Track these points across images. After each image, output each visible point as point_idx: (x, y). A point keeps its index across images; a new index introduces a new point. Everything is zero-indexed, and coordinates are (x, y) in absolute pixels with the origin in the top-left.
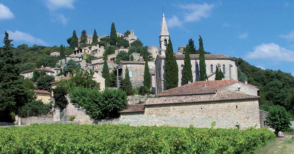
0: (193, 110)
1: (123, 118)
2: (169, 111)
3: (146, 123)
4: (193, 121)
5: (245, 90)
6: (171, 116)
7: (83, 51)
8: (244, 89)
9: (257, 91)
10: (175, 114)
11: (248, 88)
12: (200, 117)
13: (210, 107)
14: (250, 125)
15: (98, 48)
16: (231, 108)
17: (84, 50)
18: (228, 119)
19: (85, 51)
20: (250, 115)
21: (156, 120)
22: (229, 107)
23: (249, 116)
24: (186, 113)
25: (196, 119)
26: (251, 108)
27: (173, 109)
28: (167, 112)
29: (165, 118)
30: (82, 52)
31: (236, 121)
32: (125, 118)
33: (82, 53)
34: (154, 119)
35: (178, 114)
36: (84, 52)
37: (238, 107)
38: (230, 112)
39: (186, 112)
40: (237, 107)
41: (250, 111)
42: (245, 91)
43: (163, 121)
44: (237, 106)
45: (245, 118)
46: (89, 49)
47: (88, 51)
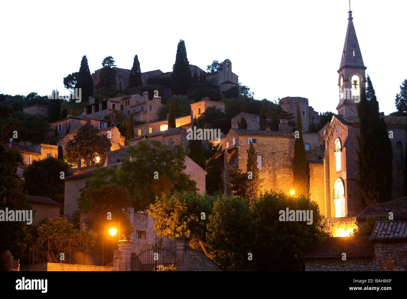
7: (110, 105)
15: (147, 100)
17: (112, 104)
19: (114, 105)
30: (108, 109)
33: (107, 112)
36: (112, 108)
46: (125, 101)
47: (122, 107)
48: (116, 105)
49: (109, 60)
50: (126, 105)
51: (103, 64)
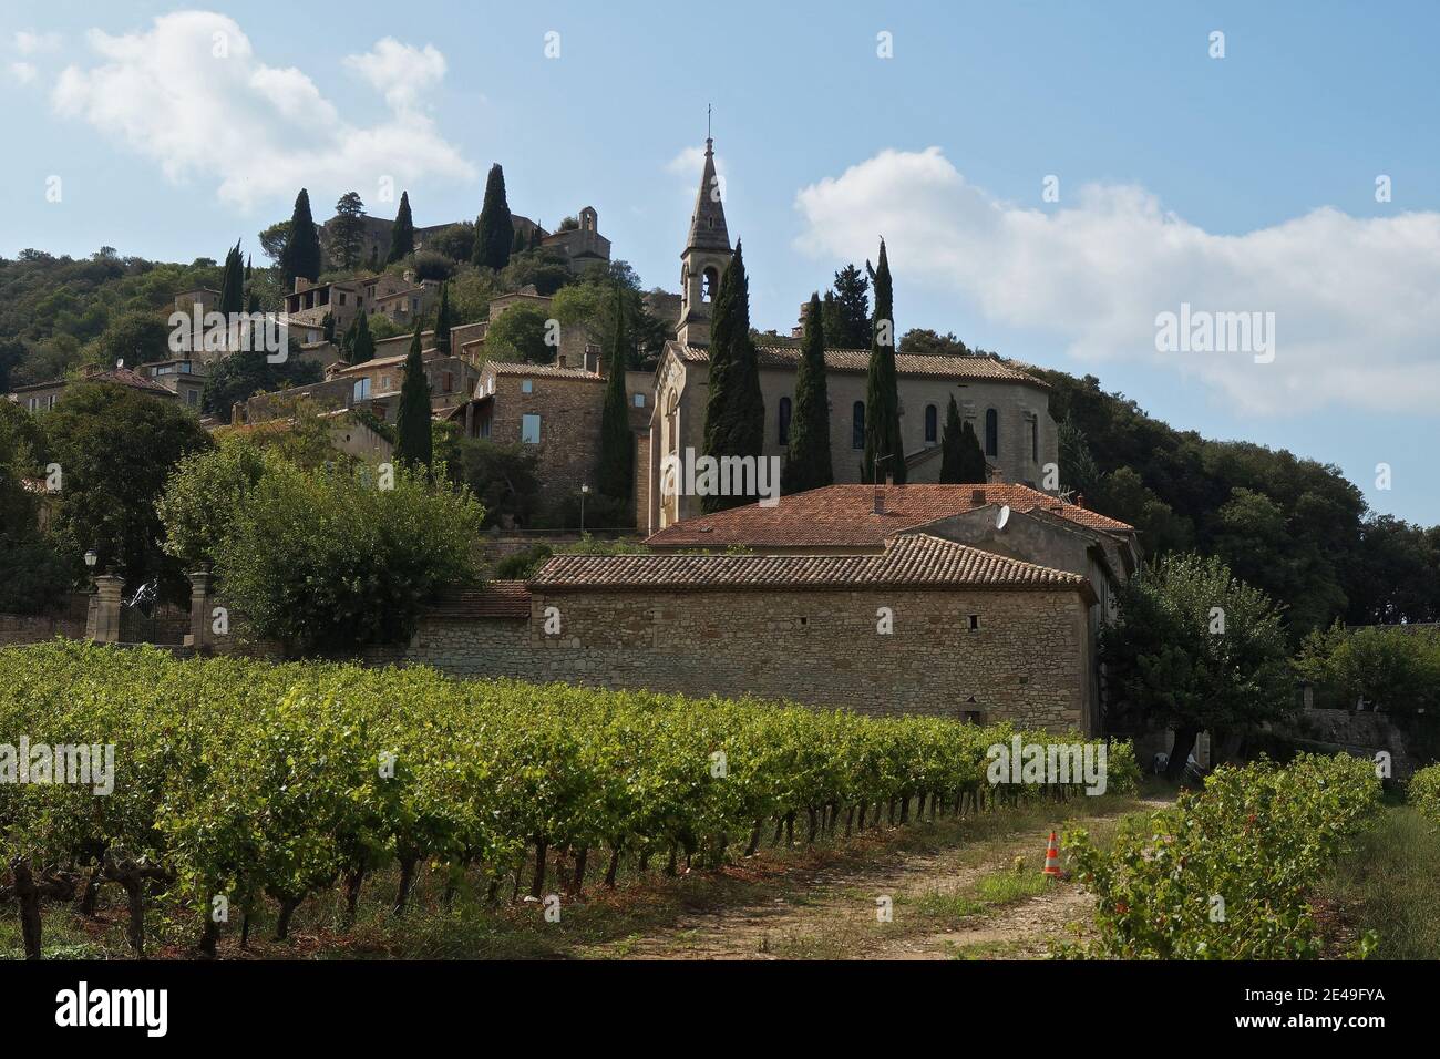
0: (762, 627)
1: (422, 646)
2: (647, 625)
3: (532, 674)
4: (762, 681)
5: (1029, 543)
6: (652, 650)
7: (335, 295)
8: (1022, 536)
9: (1088, 548)
10: (676, 641)
11: (1042, 532)
12: (796, 661)
13: (845, 614)
14: (1031, 714)
16: (947, 626)
18: (928, 680)
19: (343, 297)
20: (1034, 666)
21: (580, 664)
22: (935, 620)
23: (1031, 672)
24: (727, 637)
25: (775, 669)
26: (1041, 630)
27: (668, 615)
28: (635, 626)
29: (625, 656)
30: (330, 302)
31: (967, 690)
32: (433, 645)
33: (328, 310)
34: (573, 661)
35: (688, 641)
36: (337, 302)
37: (979, 625)
38: (941, 643)
39: (725, 635)
40: (974, 625)
41: (1037, 648)
42: (1032, 547)
43: (613, 673)
44: (974, 619)
45: (1009, 679)
46: (366, 289)
47: (360, 300)
48: (348, 296)
49: (351, 201)
50: (369, 296)
51: (339, 208)
